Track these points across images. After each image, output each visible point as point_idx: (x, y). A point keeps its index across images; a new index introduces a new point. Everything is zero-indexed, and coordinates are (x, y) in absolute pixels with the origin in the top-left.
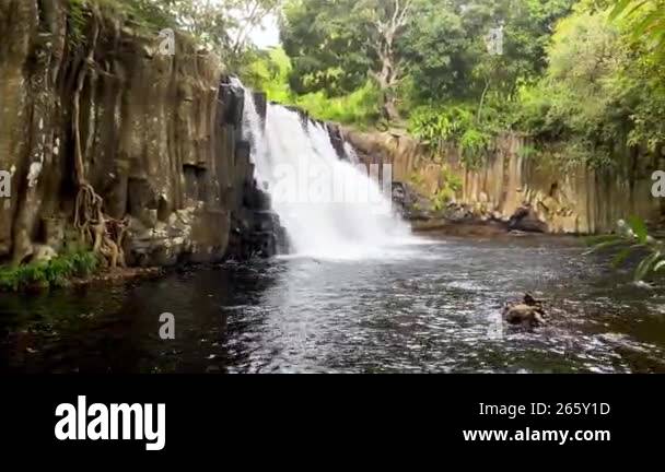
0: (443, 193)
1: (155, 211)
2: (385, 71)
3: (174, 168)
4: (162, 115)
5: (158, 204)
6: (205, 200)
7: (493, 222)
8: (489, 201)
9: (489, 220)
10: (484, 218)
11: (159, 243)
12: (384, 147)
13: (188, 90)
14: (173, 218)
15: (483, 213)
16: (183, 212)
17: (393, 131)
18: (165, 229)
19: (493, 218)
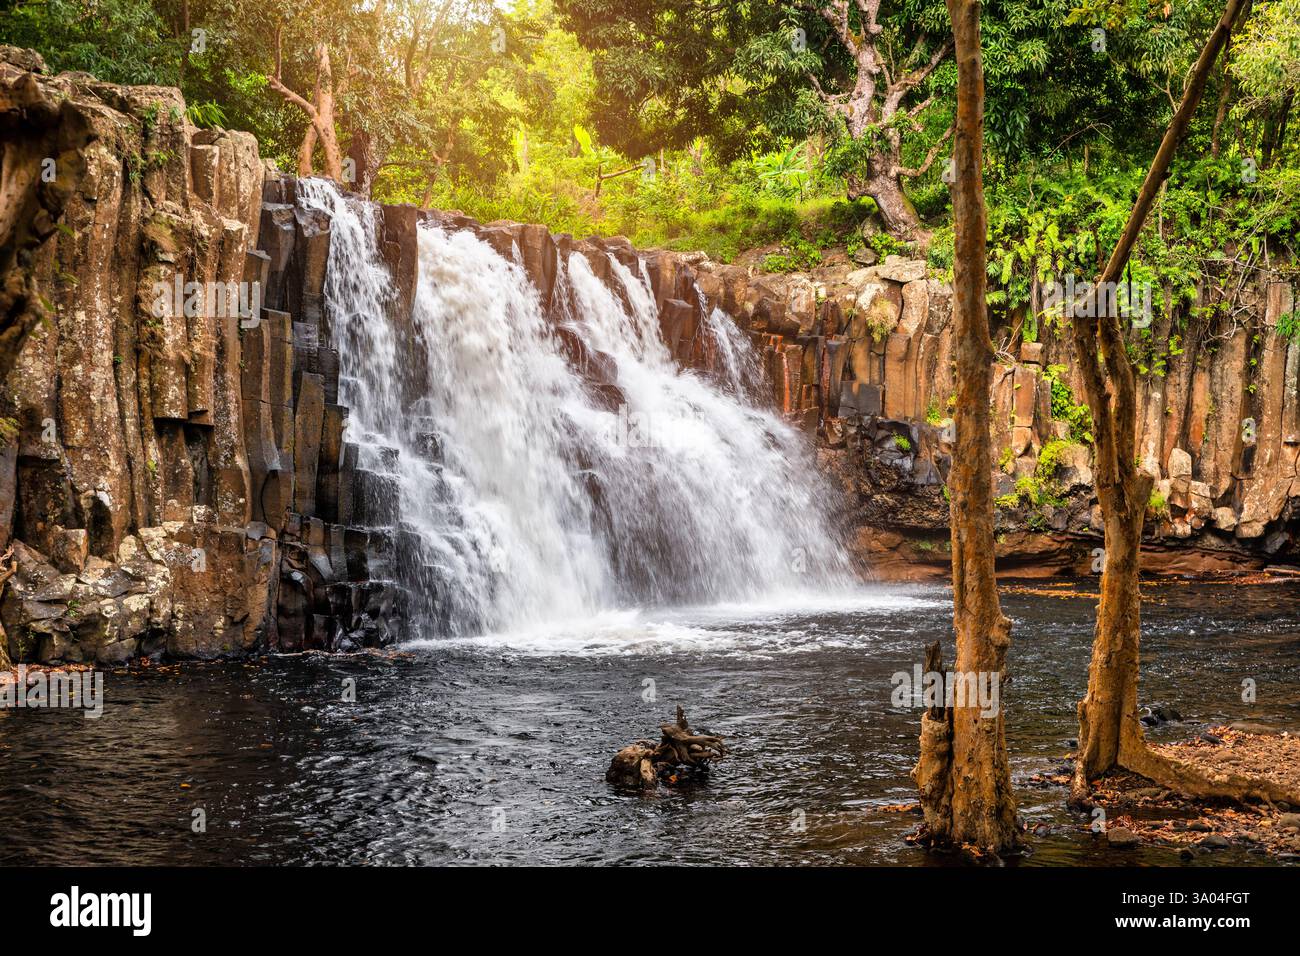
0: (1049, 453)
1: (82, 532)
2: (865, 87)
3: (131, 429)
4: (100, 304)
5: (87, 516)
6: (210, 502)
7: (1212, 541)
8: (1197, 474)
9: (1197, 535)
10: (1182, 529)
11: (89, 609)
12: (858, 318)
13: (166, 240)
14: (127, 548)
15: (1180, 513)
16: (155, 534)
17: (892, 267)
18: (107, 574)
19: (1210, 526)
